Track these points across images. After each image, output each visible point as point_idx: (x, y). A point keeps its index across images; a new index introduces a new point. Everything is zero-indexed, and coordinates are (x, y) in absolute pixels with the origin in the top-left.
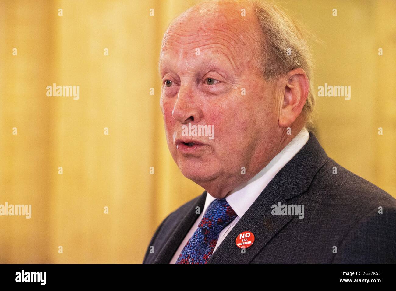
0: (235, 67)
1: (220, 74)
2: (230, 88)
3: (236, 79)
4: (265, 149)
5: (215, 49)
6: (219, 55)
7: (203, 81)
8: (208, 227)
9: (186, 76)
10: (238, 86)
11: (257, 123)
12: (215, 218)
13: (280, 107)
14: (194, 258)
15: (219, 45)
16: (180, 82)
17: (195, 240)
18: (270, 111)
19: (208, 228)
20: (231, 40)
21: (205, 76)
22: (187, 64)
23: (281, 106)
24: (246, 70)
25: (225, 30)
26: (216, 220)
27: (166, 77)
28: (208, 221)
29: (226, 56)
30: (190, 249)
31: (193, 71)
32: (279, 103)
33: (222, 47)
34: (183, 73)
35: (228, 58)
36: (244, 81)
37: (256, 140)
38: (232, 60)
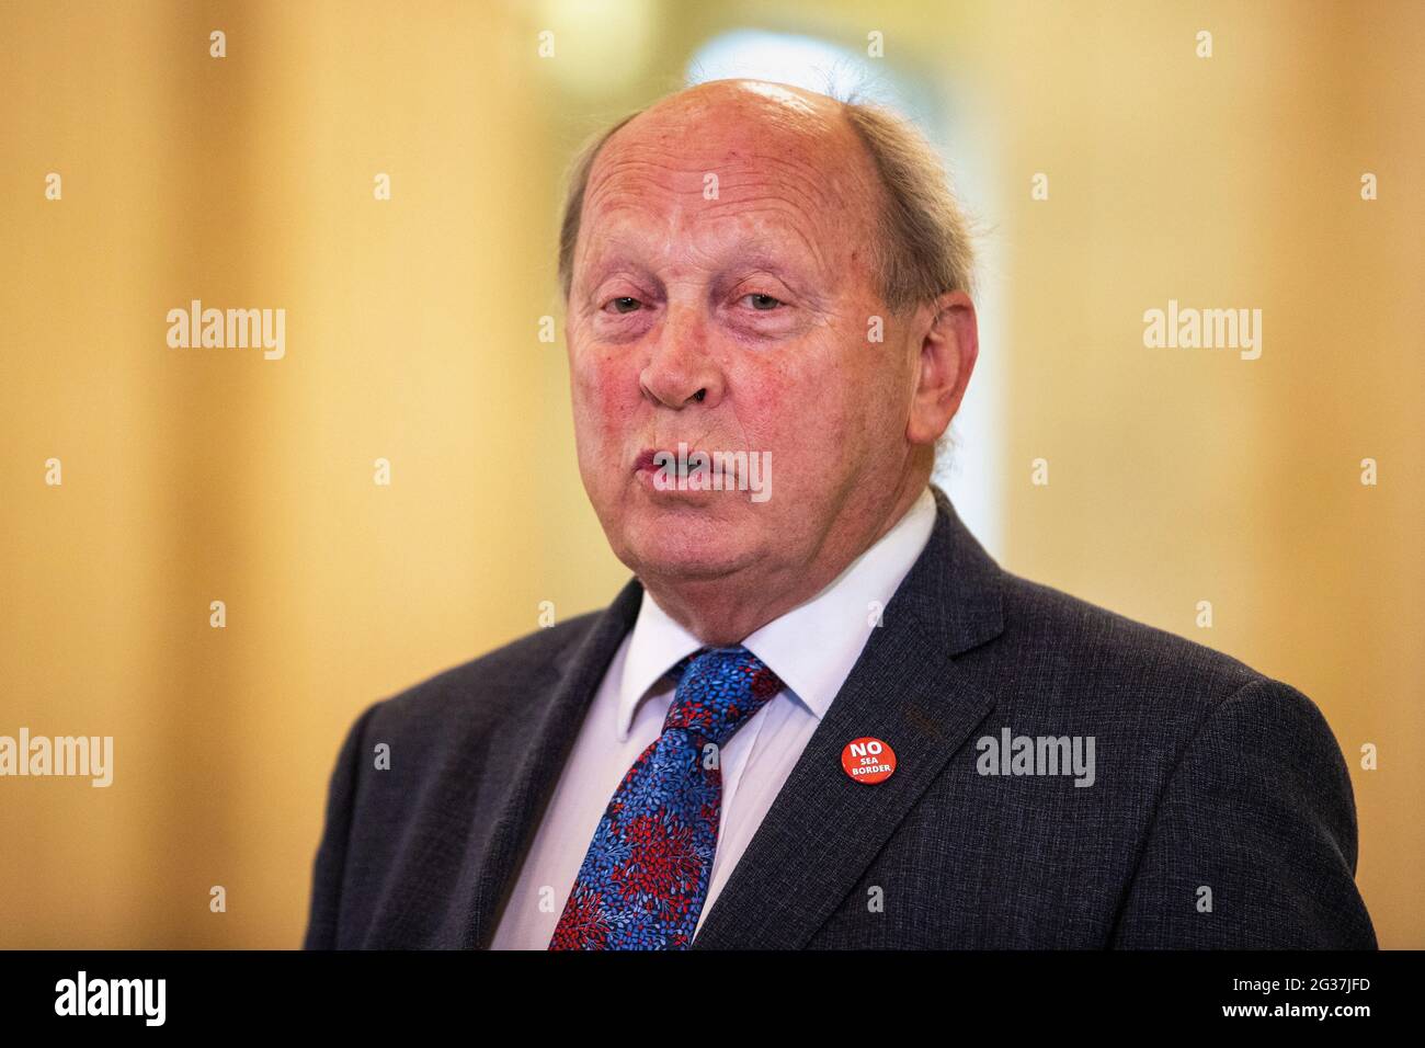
0: (823, 268)
1: (784, 283)
2: (808, 323)
3: (825, 298)
4: (870, 498)
5: (773, 213)
6: (783, 232)
8: (702, 727)
9: (684, 282)
10: (829, 317)
11: (868, 423)
12: (721, 704)
13: (912, 388)
14: (677, 814)
15: (786, 206)
17: (674, 764)
18: (897, 396)
19: (704, 731)
20: (815, 192)
22: (691, 248)
24: (848, 275)
25: (798, 164)
26: (724, 710)
28: (700, 710)
29: (802, 235)
30: (663, 789)
31: (708, 269)
32: (913, 379)
33: (793, 210)
34: (680, 271)
35: (807, 241)
36: (845, 306)
37: (858, 470)
38: (815, 248)
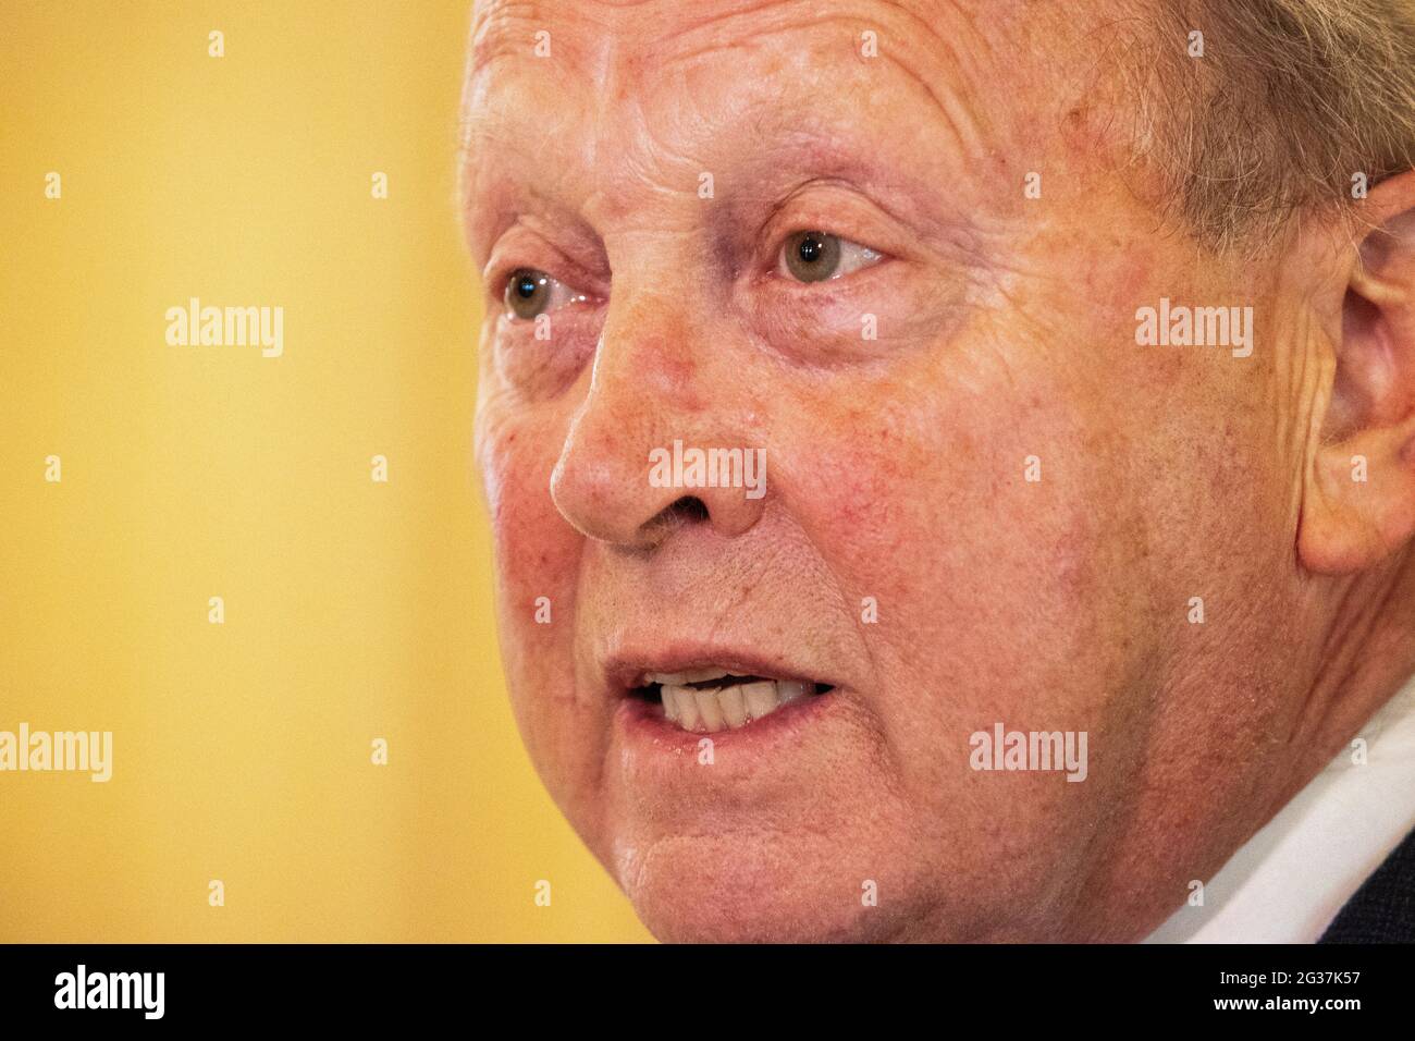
0: (979, 153)
1: (880, 206)
2: (958, 301)
3: (990, 230)
4: (1213, 727)
5: (832, 29)
6: (862, 73)
7: (760, 254)
9: (640, 227)
10: (1008, 282)
11: (1155, 537)
13: (1308, 431)
16: (606, 273)
18: (1242, 461)
21: (777, 218)
22: (643, 140)
23: (1316, 425)
27: (508, 251)
29: (913, 75)
32: (1304, 407)
33: (884, 14)
34: (623, 200)
35: (928, 90)
36: (1052, 247)
37: (1152, 659)
38: (954, 106)
